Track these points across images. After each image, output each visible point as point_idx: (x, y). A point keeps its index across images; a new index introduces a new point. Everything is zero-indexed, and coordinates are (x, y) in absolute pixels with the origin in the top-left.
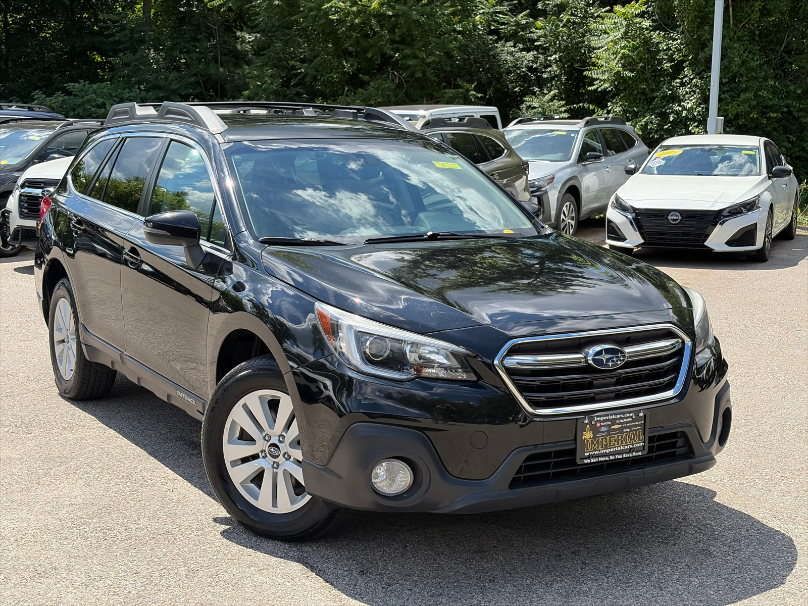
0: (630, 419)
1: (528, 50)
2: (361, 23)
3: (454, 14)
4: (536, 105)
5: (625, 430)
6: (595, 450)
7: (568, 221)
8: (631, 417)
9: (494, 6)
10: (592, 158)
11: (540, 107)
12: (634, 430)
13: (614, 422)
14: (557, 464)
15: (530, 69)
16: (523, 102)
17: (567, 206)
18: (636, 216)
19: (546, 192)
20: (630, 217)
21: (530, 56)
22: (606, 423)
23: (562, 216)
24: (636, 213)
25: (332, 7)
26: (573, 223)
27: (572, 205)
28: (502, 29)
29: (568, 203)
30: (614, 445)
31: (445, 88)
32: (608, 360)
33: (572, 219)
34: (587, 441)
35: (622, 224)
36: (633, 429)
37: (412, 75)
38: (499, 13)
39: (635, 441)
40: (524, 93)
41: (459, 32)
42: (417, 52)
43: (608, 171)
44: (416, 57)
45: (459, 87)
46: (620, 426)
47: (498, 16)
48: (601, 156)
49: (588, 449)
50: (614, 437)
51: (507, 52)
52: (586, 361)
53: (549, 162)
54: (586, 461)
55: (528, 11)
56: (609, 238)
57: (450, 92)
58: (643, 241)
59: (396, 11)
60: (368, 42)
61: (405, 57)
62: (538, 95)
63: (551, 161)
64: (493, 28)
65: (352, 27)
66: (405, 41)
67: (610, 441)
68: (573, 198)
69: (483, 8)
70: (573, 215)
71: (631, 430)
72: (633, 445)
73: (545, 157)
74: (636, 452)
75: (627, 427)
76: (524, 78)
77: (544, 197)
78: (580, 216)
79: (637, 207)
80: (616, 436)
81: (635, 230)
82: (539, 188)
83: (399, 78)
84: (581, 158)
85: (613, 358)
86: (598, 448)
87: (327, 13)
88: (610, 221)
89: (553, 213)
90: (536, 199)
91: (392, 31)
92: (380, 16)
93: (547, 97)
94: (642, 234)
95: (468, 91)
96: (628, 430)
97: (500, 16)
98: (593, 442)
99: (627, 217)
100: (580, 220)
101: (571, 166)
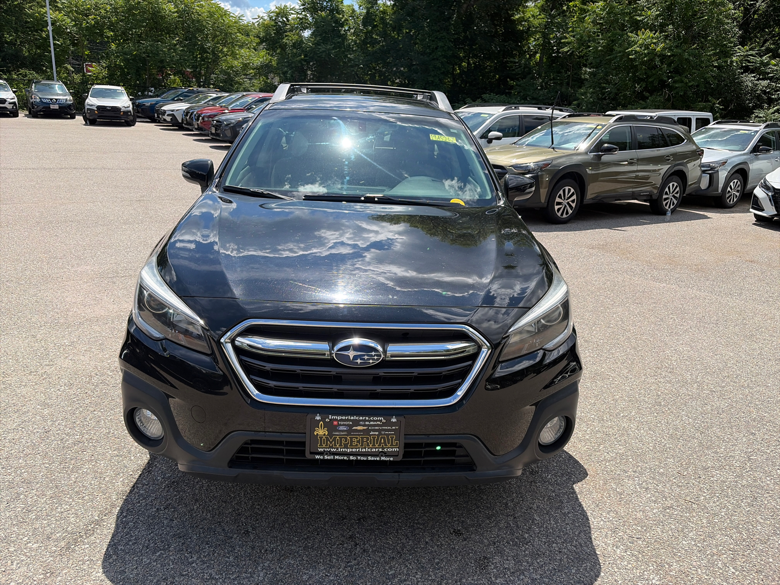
0: (379, 423)
1: (763, 79)
2: (648, 60)
3: (715, 54)
4: (761, 115)
5: (372, 433)
6: (330, 447)
7: (734, 192)
8: (381, 421)
9: (748, 51)
10: (765, 150)
11: (764, 117)
12: (385, 434)
13: (356, 423)
14: (289, 452)
15: (765, 92)
16: (753, 113)
17: (734, 182)
18: (775, 194)
19: (718, 171)
20: (770, 194)
21: (765, 83)
22: (346, 423)
23: (729, 189)
24: (775, 192)
25: (632, 51)
26: (738, 194)
27: (739, 183)
28: (750, 66)
29: (736, 181)
30: (357, 445)
31: (700, 102)
32: (355, 357)
33: (738, 191)
34: (321, 438)
35: (763, 198)
36: (383, 433)
37: (677, 93)
38: (751, 55)
39: (386, 445)
40: (755, 107)
41: (715, 67)
42: (683, 78)
43: (777, 161)
44: (682, 82)
45: (709, 101)
46: (365, 428)
47: (750, 58)
48: (771, 150)
49: (321, 445)
50: (357, 438)
51: (749, 80)
52: (331, 354)
53: (728, 151)
54: (317, 457)
55: (771, 54)
56: (753, 208)
57: (702, 104)
58: (776, 213)
59: (673, 53)
60: (652, 72)
61: (675, 82)
62: (765, 109)
63: (730, 150)
64: (744, 65)
65: (643, 63)
66: (677, 71)
67: (352, 441)
68: (741, 177)
69: (739, 52)
70: (739, 189)
71: (380, 434)
72: (383, 448)
73: (727, 148)
74: (386, 456)
75: (374, 430)
76: (759, 97)
77: (715, 175)
78: (745, 190)
79: (776, 187)
80: (359, 438)
81: (772, 205)
82: (712, 168)
83: (669, 95)
84: (755, 150)
85: (364, 355)
86: (335, 445)
87: (629, 54)
88: (755, 196)
89: (721, 185)
90: (709, 175)
91: (669, 65)
92: (663, 57)
93: (771, 111)
94: (776, 208)
95: (714, 104)
96: (377, 433)
97: (751, 57)
98: (327, 439)
99: (768, 195)
100: (745, 192)
101: (744, 154)
